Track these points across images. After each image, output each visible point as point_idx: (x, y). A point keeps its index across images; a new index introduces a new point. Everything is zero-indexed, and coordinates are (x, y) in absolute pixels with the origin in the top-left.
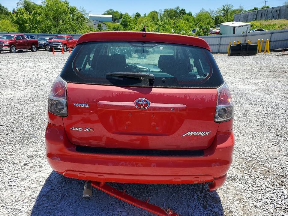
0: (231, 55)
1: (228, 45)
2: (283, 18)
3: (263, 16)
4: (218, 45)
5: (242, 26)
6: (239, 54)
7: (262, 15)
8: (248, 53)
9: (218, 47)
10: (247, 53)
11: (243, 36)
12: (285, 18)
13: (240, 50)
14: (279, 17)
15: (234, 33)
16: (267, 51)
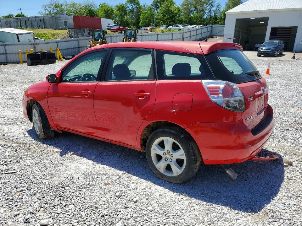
0: (32, 64)
1: (24, 53)
2: (49, 28)
3: (28, 24)
4: (3, 54)
5: (26, 34)
6: (40, 62)
7: (26, 23)
8: (49, 62)
9: (5, 57)
10: (47, 61)
11: (31, 44)
12: (51, 28)
13: (39, 58)
14: (45, 27)
15: (19, 41)
16: (60, 58)
